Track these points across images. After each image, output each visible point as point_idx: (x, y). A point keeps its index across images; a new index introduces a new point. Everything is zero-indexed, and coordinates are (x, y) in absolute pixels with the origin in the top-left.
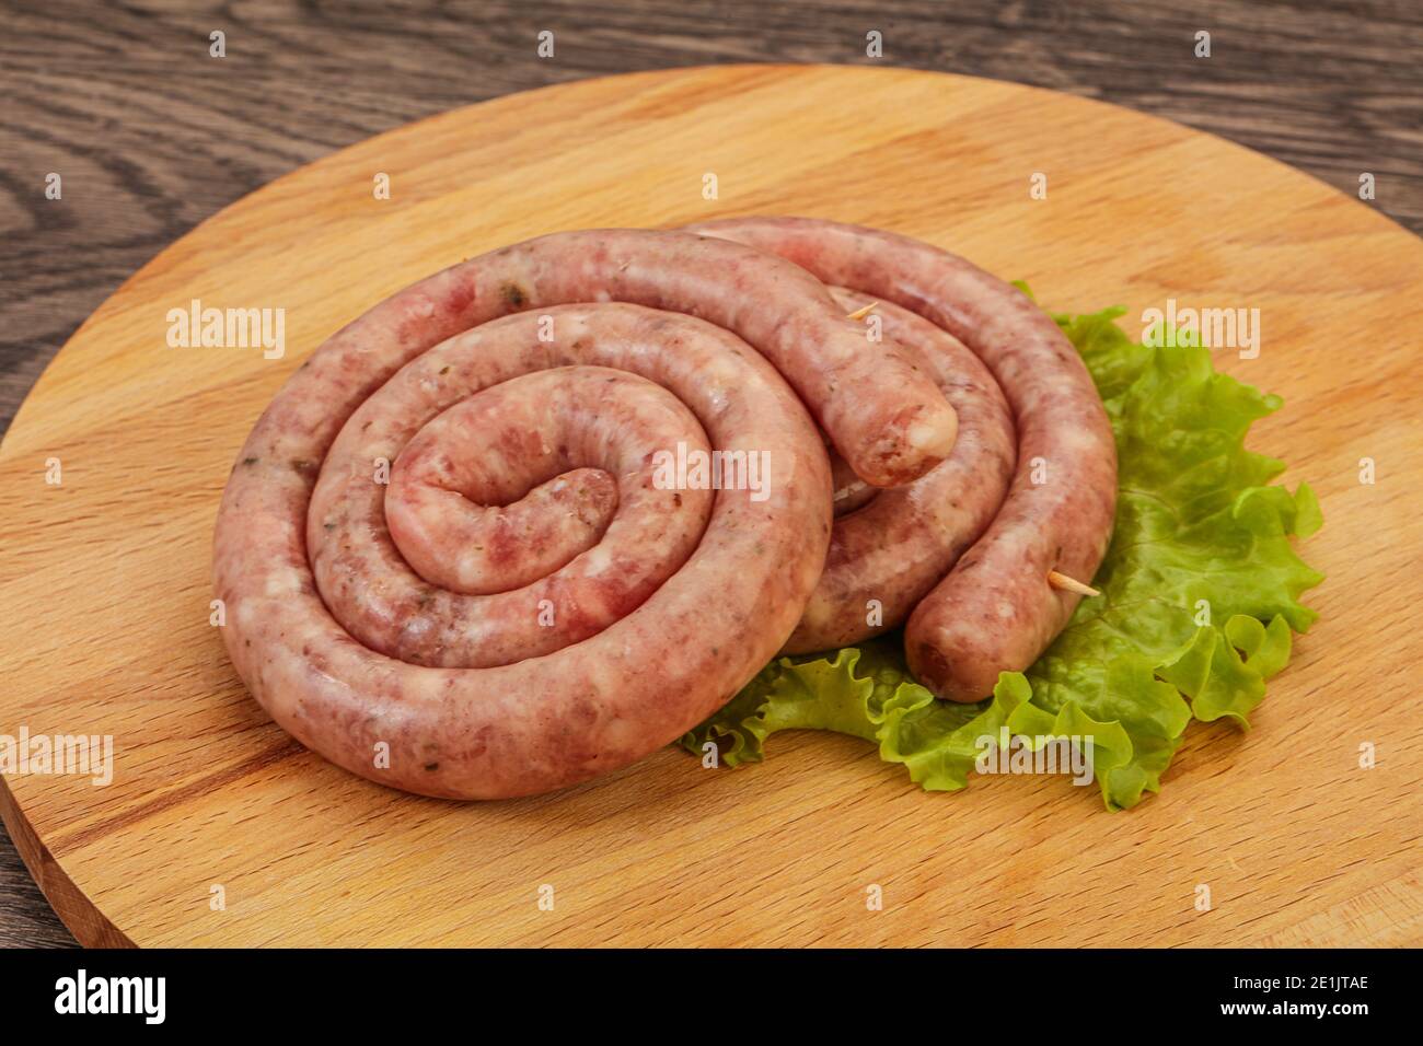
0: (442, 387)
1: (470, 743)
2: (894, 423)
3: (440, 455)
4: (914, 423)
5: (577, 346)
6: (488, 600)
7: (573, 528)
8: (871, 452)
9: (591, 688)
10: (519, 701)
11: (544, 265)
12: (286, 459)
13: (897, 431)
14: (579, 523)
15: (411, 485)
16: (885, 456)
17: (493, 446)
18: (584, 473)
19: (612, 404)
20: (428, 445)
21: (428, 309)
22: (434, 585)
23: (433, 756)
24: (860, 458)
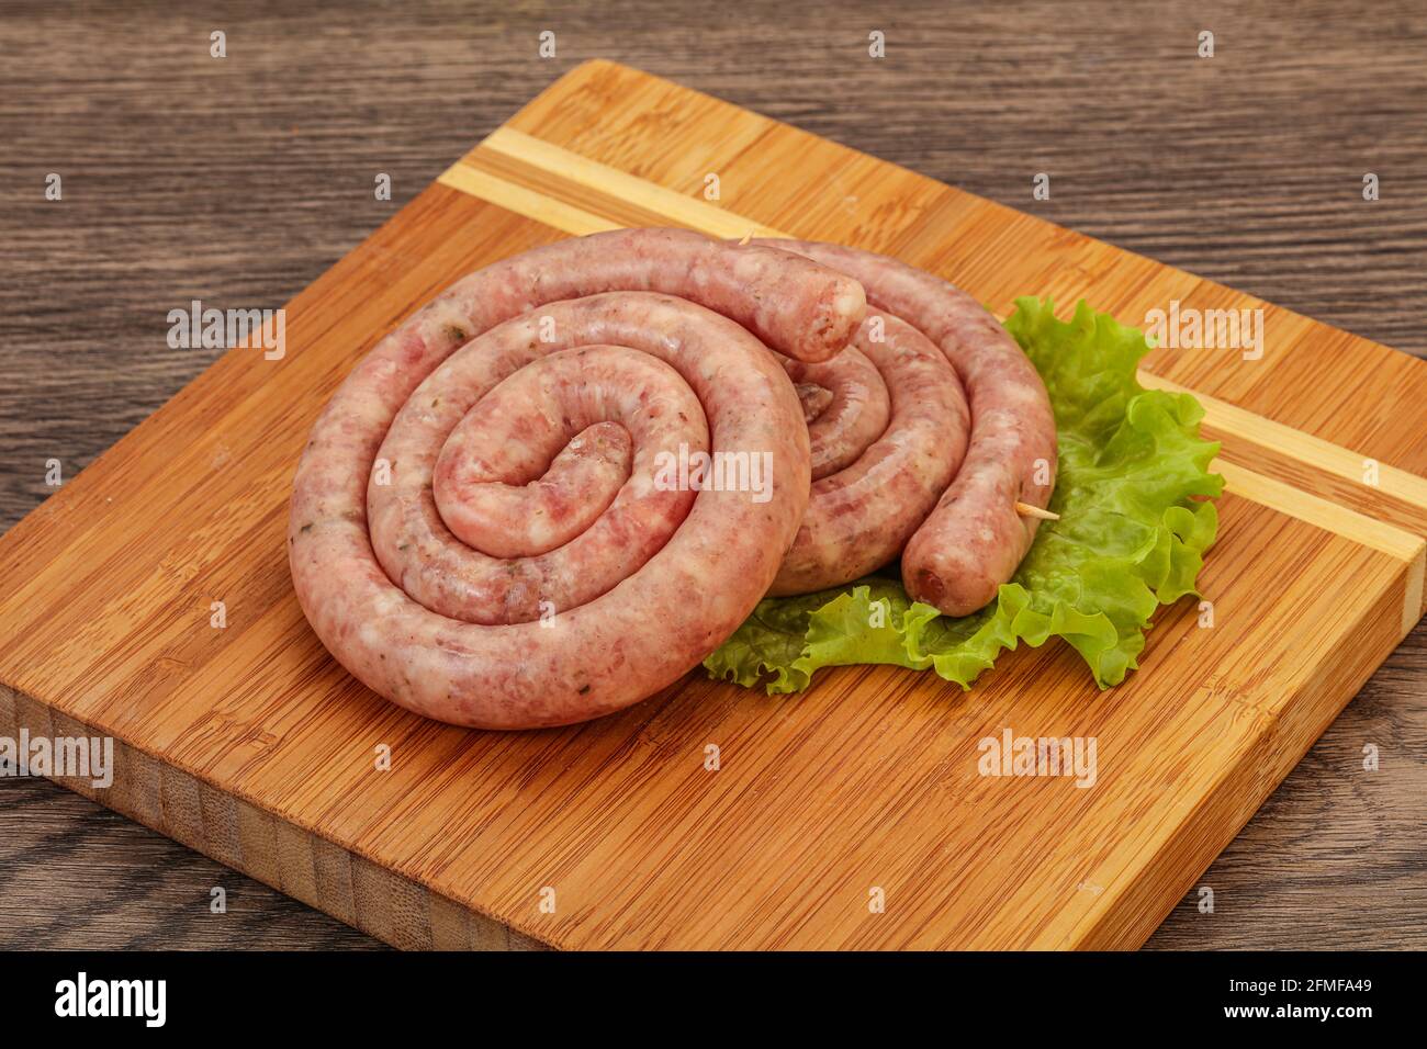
0: (439, 416)
1: (611, 659)
2: (821, 302)
3: (472, 458)
4: (836, 297)
5: (532, 346)
6: (565, 549)
7: (606, 470)
8: (810, 333)
9: (689, 579)
10: (636, 610)
11: (470, 302)
12: (335, 515)
13: (824, 307)
14: (608, 465)
15: (461, 487)
16: (822, 332)
17: (511, 436)
18: (594, 429)
19: (593, 369)
20: (457, 455)
21: (392, 367)
22: (513, 557)
23: (583, 680)
24: (802, 342)
